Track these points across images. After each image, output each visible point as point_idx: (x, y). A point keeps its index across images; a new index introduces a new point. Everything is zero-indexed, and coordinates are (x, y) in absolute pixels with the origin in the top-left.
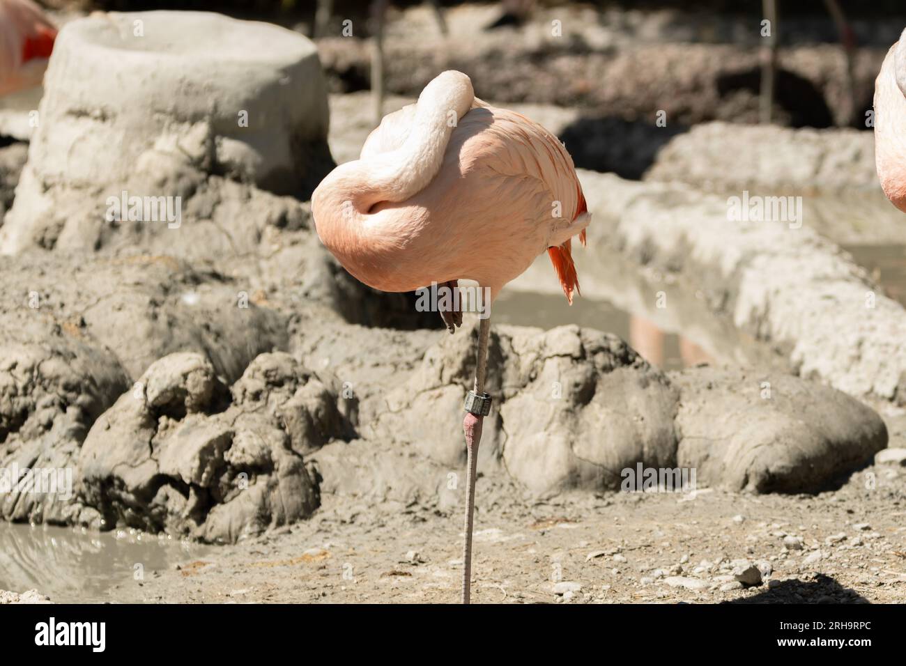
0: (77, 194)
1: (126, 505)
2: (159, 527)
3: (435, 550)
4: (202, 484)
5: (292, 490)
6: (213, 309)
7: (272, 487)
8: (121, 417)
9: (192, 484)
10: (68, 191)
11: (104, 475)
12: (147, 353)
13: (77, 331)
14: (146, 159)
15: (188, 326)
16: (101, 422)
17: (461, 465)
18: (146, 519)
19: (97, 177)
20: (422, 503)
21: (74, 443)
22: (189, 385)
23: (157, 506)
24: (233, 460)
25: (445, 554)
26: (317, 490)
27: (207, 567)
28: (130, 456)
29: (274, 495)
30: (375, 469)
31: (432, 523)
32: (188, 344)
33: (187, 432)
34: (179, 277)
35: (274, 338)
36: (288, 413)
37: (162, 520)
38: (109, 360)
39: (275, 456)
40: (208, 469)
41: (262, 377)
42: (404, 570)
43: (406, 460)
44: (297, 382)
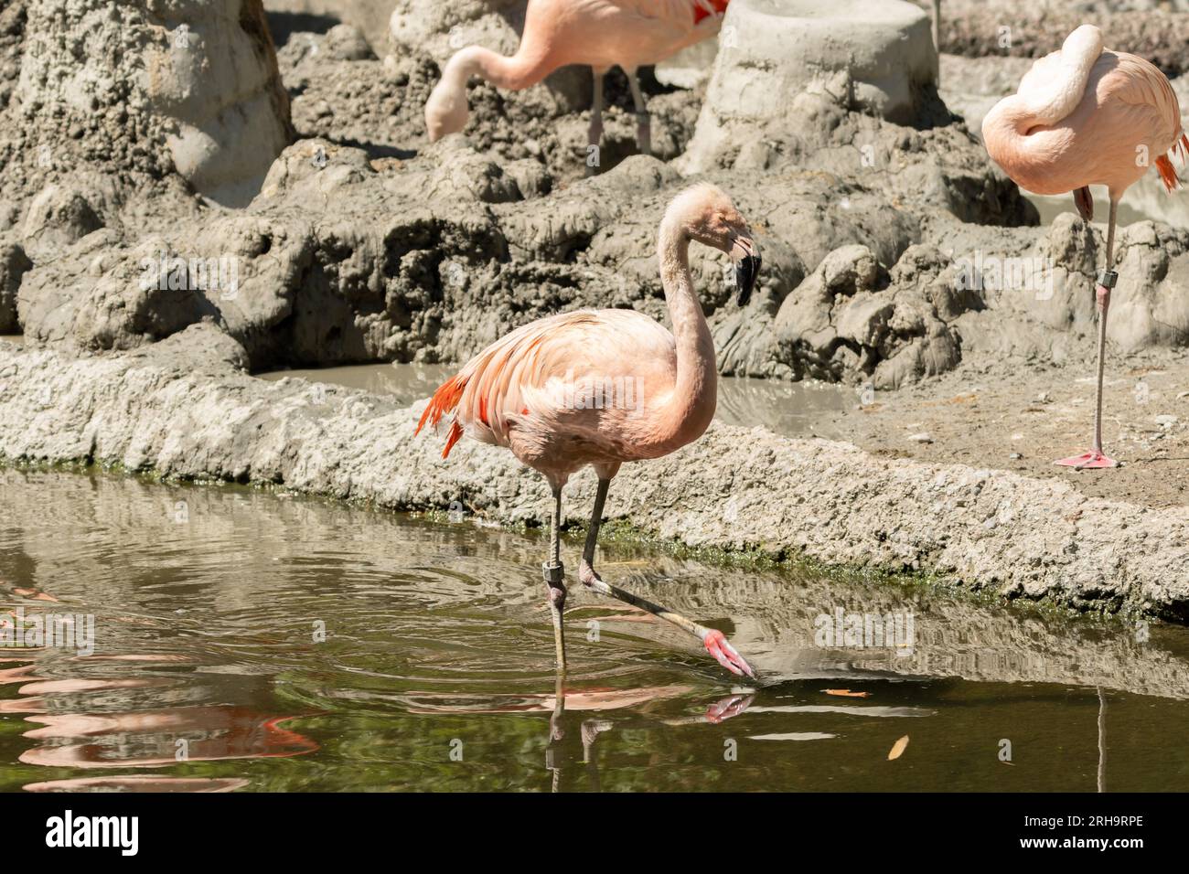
0: (747, 126)
1: (812, 361)
2: (837, 378)
3: (1059, 392)
4: (871, 345)
5: (940, 349)
6: (864, 212)
7: (925, 346)
8: (806, 294)
9: (864, 345)
10: (740, 123)
11: (795, 339)
12: (817, 246)
13: (764, 229)
14: (800, 99)
15: (847, 225)
16: (790, 299)
17: (1066, 329)
18: (827, 372)
19: (762, 114)
20: (1040, 357)
21: (768, 315)
22: (859, 270)
23: (835, 362)
24: (895, 326)
25: (1067, 396)
26: (959, 349)
27: (883, 407)
28: (814, 324)
29: (927, 353)
30: (1002, 332)
31: (1050, 372)
32: (847, 238)
33: (857, 305)
34: (836, 188)
35: (910, 234)
36: (934, 290)
37: (840, 372)
38: (789, 251)
39: (926, 323)
40: (876, 333)
41: (913, 263)
42: (1039, 408)
43: (1025, 325)
44: (939, 267)
